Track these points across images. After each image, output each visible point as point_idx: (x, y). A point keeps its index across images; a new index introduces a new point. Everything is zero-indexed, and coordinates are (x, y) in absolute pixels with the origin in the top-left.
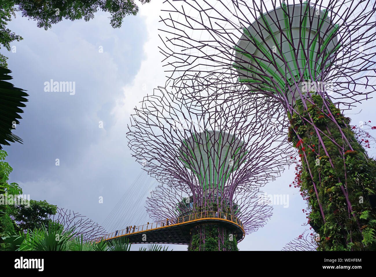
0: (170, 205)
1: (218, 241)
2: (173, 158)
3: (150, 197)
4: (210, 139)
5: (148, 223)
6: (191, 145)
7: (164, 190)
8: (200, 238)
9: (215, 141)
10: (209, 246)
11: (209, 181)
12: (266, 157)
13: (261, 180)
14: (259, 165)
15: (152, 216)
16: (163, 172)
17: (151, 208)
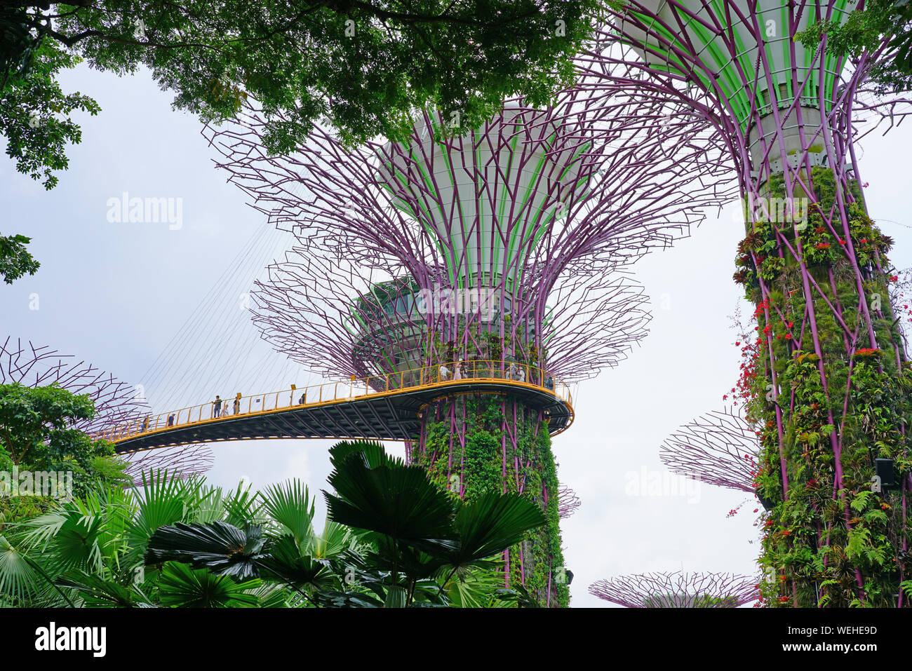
0: (332, 306)
1: (500, 441)
2: (361, 186)
3: (264, 281)
4: (486, 135)
5: (293, 387)
6: (423, 152)
7: (313, 260)
8: (452, 431)
9: (502, 142)
10: (475, 454)
11: (476, 266)
12: (653, 186)
13: (628, 248)
14: (633, 208)
15: (270, 334)
16: (319, 218)
17: (268, 313)
